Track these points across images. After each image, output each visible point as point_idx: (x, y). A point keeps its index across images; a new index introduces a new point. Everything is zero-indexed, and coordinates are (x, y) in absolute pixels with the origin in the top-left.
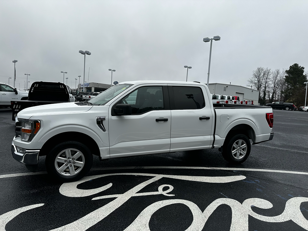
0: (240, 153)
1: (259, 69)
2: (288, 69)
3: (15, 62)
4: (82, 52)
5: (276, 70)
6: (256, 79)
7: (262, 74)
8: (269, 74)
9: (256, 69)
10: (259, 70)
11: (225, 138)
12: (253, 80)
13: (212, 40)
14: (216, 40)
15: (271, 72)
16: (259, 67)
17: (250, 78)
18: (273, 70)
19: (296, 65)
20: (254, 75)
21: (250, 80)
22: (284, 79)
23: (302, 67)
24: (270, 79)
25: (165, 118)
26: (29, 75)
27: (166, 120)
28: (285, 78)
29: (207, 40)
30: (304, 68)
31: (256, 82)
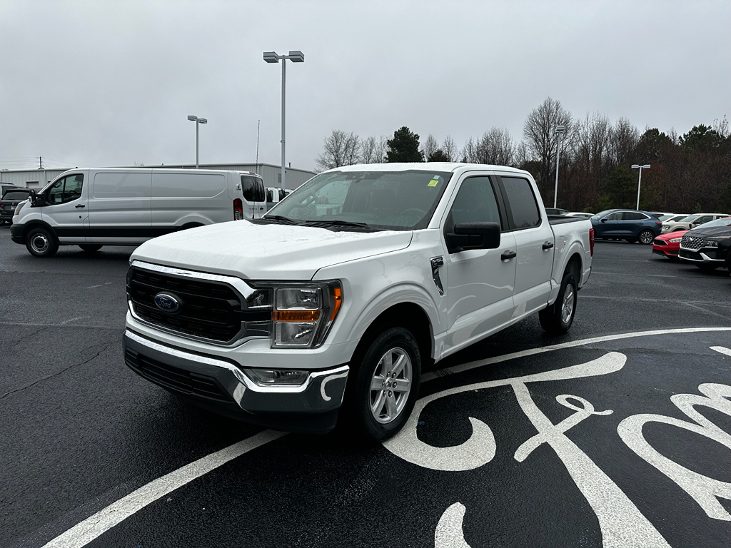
1: (335, 134)
2: (392, 137)
5: (369, 139)
6: (333, 157)
7: (343, 146)
8: (357, 146)
9: (330, 135)
10: (337, 137)
12: (326, 158)
13: (284, 58)
14: (294, 60)
15: (360, 142)
16: (337, 131)
17: (321, 154)
18: (363, 138)
19: (405, 130)
20: (327, 146)
21: (320, 159)
22: (385, 158)
23: (415, 135)
24: (357, 157)
28: (387, 157)
29: (274, 58)
30: (418, 138)
31: (331, 163)
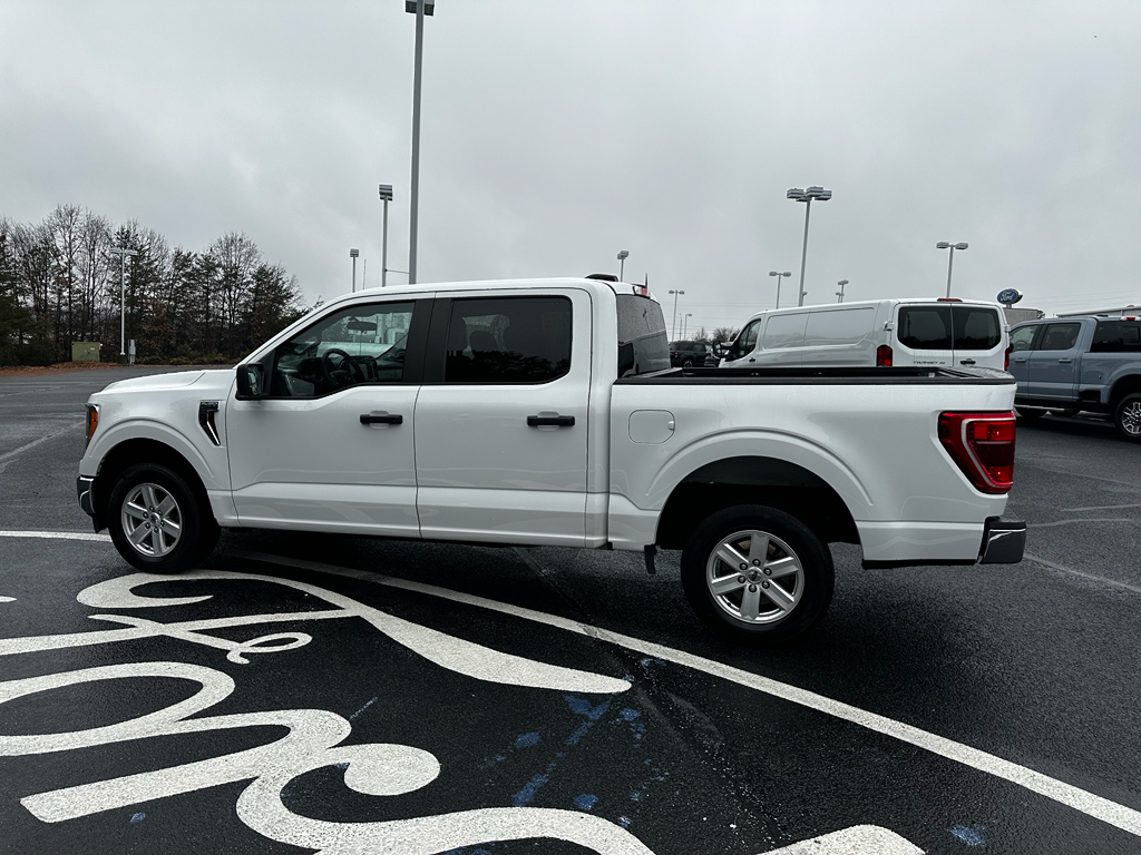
0: (762, 594)
3: (623, 256)
4: (795, 195)
11: (659, 513)
25: (392, 412)
26: (682, 293)
27: (395, 421)
